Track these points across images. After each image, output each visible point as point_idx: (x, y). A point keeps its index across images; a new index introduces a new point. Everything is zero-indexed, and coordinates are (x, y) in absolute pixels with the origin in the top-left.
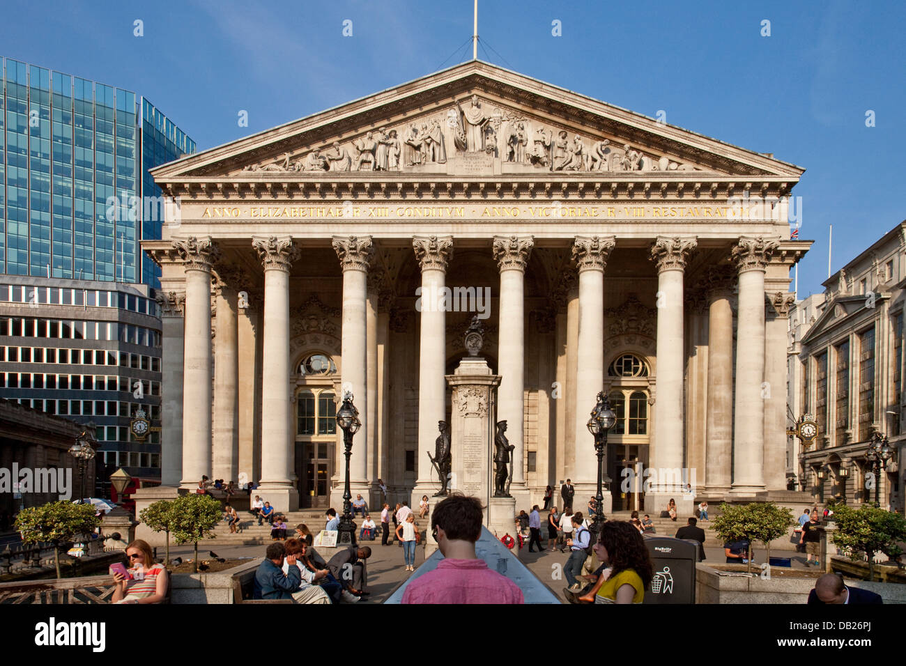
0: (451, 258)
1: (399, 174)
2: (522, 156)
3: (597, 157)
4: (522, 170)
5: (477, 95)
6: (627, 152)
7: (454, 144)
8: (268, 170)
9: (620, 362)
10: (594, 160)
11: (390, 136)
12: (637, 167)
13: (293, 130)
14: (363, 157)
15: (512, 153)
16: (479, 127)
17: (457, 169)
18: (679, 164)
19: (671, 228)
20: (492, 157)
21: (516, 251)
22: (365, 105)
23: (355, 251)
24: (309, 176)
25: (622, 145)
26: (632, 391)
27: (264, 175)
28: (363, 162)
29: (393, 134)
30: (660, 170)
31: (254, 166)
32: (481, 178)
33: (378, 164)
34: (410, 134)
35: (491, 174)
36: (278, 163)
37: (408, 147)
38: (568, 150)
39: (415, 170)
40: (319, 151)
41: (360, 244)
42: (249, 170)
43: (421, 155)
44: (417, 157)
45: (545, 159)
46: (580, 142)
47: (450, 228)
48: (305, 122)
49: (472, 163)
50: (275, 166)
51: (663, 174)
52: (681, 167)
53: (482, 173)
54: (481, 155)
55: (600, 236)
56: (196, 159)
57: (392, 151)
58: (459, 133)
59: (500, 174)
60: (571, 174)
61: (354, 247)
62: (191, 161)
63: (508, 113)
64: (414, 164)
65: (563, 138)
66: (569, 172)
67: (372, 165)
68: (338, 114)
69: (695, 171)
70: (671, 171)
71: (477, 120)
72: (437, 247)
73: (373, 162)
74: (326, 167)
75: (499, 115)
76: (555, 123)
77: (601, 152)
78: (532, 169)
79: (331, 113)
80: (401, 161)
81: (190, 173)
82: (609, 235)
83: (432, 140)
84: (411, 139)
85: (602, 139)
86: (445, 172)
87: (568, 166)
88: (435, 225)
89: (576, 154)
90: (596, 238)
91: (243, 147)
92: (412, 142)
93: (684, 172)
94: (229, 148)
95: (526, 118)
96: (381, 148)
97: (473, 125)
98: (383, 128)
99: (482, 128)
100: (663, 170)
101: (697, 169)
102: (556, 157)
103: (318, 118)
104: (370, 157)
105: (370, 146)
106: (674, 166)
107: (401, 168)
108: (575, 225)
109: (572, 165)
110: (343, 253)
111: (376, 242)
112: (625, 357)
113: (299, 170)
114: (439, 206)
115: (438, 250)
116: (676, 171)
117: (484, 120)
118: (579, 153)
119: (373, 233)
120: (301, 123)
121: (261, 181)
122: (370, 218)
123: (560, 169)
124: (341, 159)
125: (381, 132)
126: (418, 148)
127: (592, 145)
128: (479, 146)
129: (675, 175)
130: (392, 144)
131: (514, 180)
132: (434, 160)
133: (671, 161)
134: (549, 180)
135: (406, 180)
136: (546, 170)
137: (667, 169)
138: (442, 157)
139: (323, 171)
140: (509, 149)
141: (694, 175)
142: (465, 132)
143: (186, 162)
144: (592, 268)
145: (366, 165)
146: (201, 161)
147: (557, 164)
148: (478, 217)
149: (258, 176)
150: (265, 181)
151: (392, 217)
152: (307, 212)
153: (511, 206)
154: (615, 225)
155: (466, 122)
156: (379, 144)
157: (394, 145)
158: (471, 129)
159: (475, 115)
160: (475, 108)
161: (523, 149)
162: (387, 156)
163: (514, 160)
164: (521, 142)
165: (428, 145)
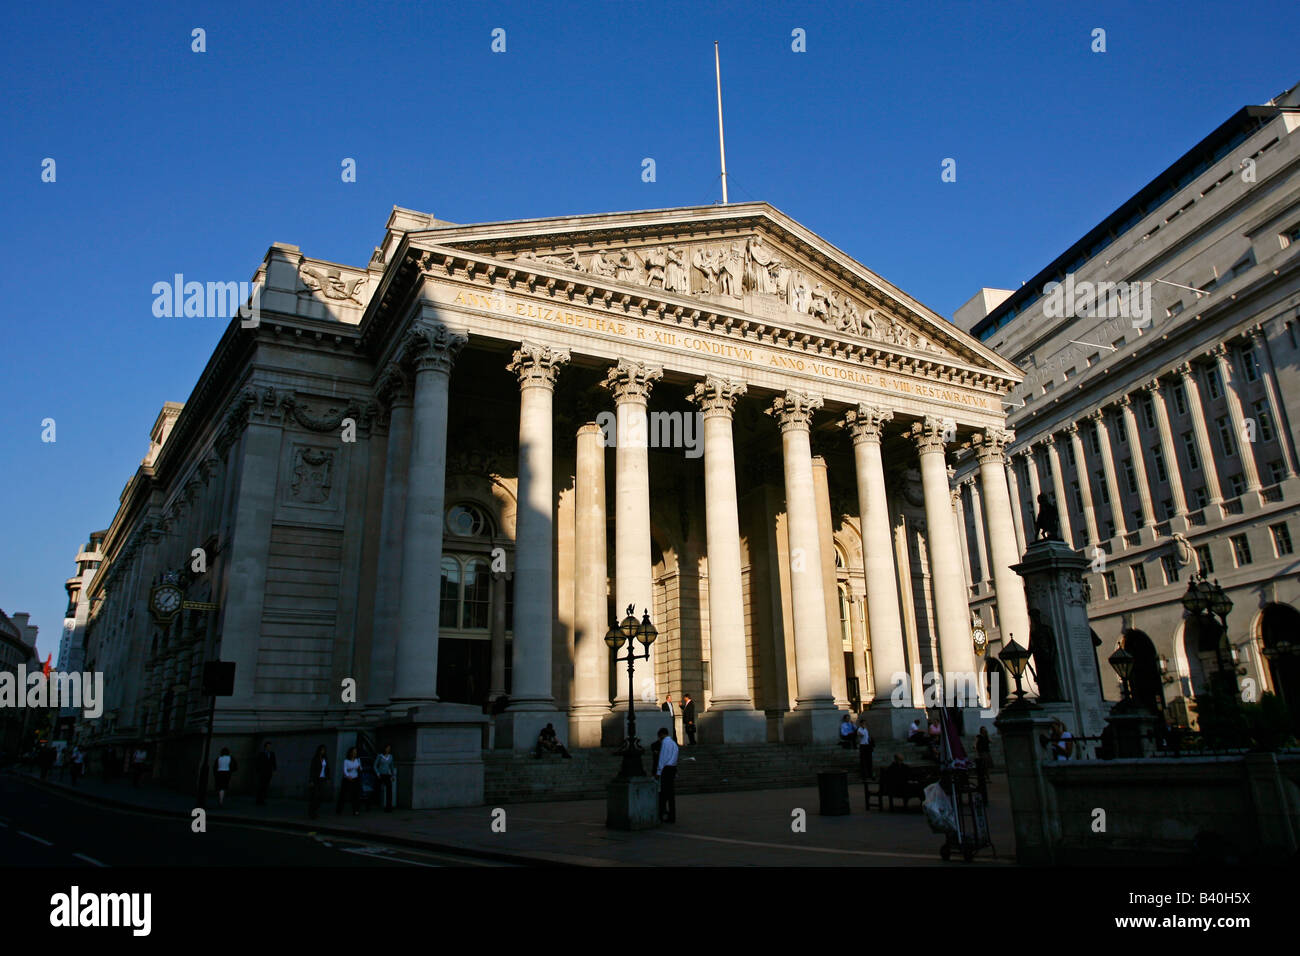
0: (740, 407)
2: (805, 309)
3: (871, 324)
4: (809, 322)
6: (892, 325)
7: (741, 280)
8: (549, 262)
10: (868, 327)
12: (903, 341)
13: (583, 224)
14: (655, 272)
15: (799, 303)
16: (766, 269)
17: (756, 309)
18: (934, 345)
20: (784, 303)
21: (806, 409)
22: (661, 218)
23: (641, 380)
24: (599, 280)
25: (885, 318)
27: (545, 267)
28: (655, 278)
30: (920, 348)
31: (533, 255)
33: (670, 284)
34: (699, 260)
35: (784, 320)
37: (697, 272)
38: (844, 312)
41: (648, 373)
42: (527, 257)
43: (709, 284)
45: (828, 317)
47: (740, 372)
48: (598, 219)
49: (767, 305)
50: (557, 260)
52: (938, 350)
53: (779, 319)
54: (774, 298)
55: (878, 406)
56: (468, 230)
57: (681, 273)
59: (792, 322)
61: (641, 374)
62: (461, 231)
63: (787, 260)
64: (704, 292)
65: (835, 298)
66: (851, 335)
67: (665, 284)
70: (931, 353)
71: (765, 261)
72: (729, 391)
73: (666, 280)
74: (616, 274)
75: (781, 261)
76: (827, 281)
77: (874, 321)
80: (690, 284)
81: (458, 245)
82: (888, 407)
83: (726, 271)
84: (703, 265)
86: (741, 309)
87: (850, 327)
88: (726, 365)
90: (876, 408)
91: (527, 229)
92: (705, 268)
93: (941, 355)
94: (509, 227)
95: (802, 269)
96: (672, 267)
97: (760, 265)
98: (671, 246)
99: (769, 271)
101: (949, 354)
104: (662, 275)
105: (661, 262)
106: (932, 348)
107: (690, 293)
108: (856, 390)
110: (626, 380)
113: (585, 271)
114: (730, 344)
115: (731, 395)
116: (936, 353)
117: (771, 263)
118: (853, 317)
119: (665, 363)
120: (593, 220)
121: (542, 274)
122: (656, 343)
123: (844, 329)
124: (632, 270)
126: (707, 275)
127: (860, 311)
128: (769, 288)
129: (935, 356)
131: (806, 332)
132: (728, 292)
133: (928, 343)
134: (835, 338)
136: (831, 327)
138: (737, 292)
139: (614, 278)
140: (797, 298)
142: (755, 270)
143: (454, 231)
144: (871, 439)
145: (657, 283)
146: (473, 234)
147: (840, 324)
148: (765, 364)
149: (539, 267)
150: (549, 275)
151: (679, 346)
152: (585, 321)
153: (797, 358)
154: (889, 397)
155: (752, 260)
156: (672, 261)
157: (683, 267)
158: (758, 269)
159: (762, 256)
160: (759, 248)
161: (805, 301)
162: (677, 277)
163: (800, 312)
164: (803, 293)
165: (717, 275)
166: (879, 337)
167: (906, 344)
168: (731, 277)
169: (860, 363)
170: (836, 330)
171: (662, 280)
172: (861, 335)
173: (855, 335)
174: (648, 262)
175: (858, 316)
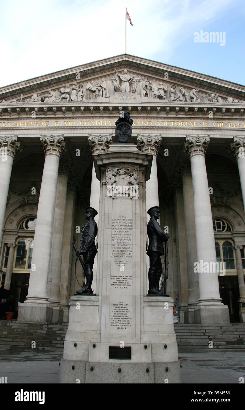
3: (193, 96)
4: (152, 101)
7: (114, 89)
8: (10, 102)
10: (192, 98)
12: (216, 101)
13: (27, 83)
14: (63, 96)
15: (146, 94)
16: (128, 83)
17: (116, 100)
19: (240, 132)
21: (151, 143)
22: (67, 72)
23: (53, 143)
27: (8, 104)
28: (63, 98)
29: (81, 86)
30: (229, 103)
31: (3, 101)
32: (129, 104)
33: (71, 99)
35: (135, 102)
37: (89, 91)
38: (177, 93)
40: (41, 95)
41: (56, 139)
42: (1, 103)
43: (96, 96)
44: (94, 96)
45: (165, 97)
46: (184, 90)
47: (111, 131)
49: (124, 97)
50: (14, 101)
51: (231, 104)
52: (240, 102)
53: (130, 102)
55: (200, 136)
57: (80, 93)
58: (117, 85)
59: (140, 102)
61: (52, 140)
63: (143, 78)
64: (91, 99)
65: (174, 89)
67: (68, 99)
68: (52, 76)
70: (235, 103)
72: (102, 140)
74: (42, 100)
75: (139, 78)
76: (169, 82)
79: (48, 76)
82: (206, 136)
83: (102, 88)
88: (102, 129)
89: (182, 95)
90: (198, 137)
92: (91, 89)
93: (242, 104)
95: (153, 80)
96: (74, 92)
97: (125, 81)
98: (75, 83)
99: (129, 83)
102: (171, 97)
103: (41, 78)
104: (67, 96)
106: (236, 101)
108: (185, 130)
109: (180, 99)
110: (46, 144)
111: (67, 139)
114: (105, 120)
115: (104, 143)
117: (130, 79)
118: (184, 95)
119: (65, 134)
121: (5, 107)
122: (64, 126)
123: (174, 101)
124: (51, 97)
125: (74, 85)
126: (94, 92)
128: (128, 89)
130: (80, 90)
132: (102, 96)
135: (87, 105)
137: (233, 103)
138: (107, 95)
139: (41, 102)
140: (145, 92)
142: (121, 85)
144: (198, 153)
145: (64, 100)
150: (9, 107)
151: (77, 125)
152: (29, 123)
153: (147, 120)
154: (209, 131)
155: (121, 81)
156: (73, 89)
157: (81, 91)
158: (123, 83)
159: (126, 77)
160: (126, 75)
161: (152, 93)
162: (77, 96)
163: (148, 97)
164: (151, 90)
165: (99, 91)
166: (199, 101)
167: (218, 102)
168: (105, 89)
169: (188, 116)
170: (168, 102)
171: (67, 98)
172: (187, 101)
173: (181, 102)
174: (61, 92)
175: (186, 94)
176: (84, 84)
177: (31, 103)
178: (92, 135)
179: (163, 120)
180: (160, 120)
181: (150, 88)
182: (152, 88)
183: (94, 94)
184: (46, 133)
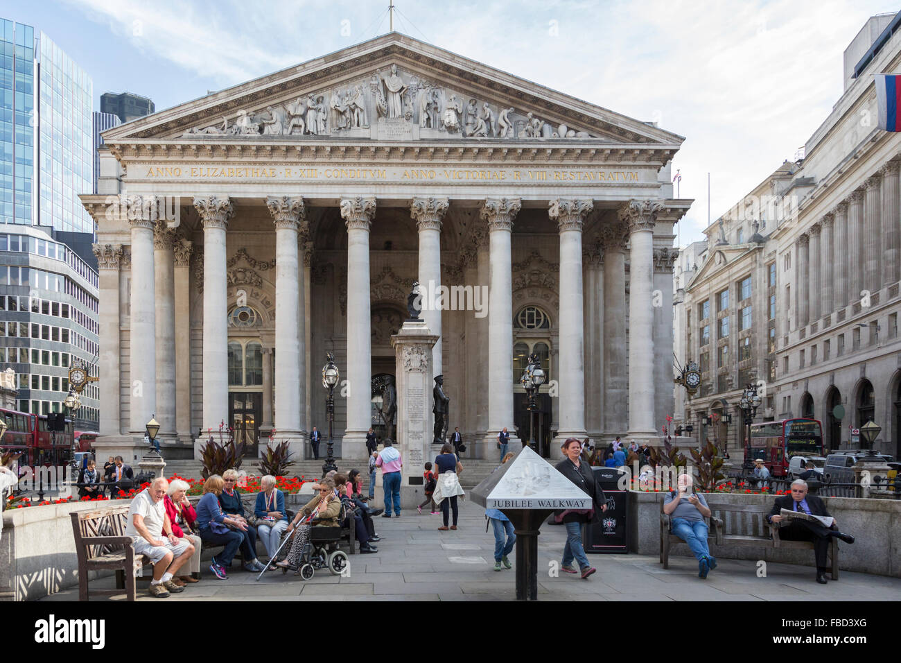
0: (374, 217)
1: (327, 138)
2: (437, 122)
3: (503, 124)
4: (437, 135)
5: (396, 64)
6: (530, 120)
7: (376, 110)
8: (207, 133)
9: (523, 315)
10: (502, 127)
11: (318, 101)
12: (539, 134)
13: (231, 95)
14: (295, 121)
16: (398, 95)
17: (381, 133)
18: (577, 131)
19: (569, 191)
20: (411, 123)
21: (433, 212)
22: (296, 72)
23: (288, 211)
24: (245, 139)
25: (525, 113)
26: (536, 342)
27: (205, 137)
28: (295, 126)
29: (321, 100)
30: (559, 137)
31: (195, 129)
32: (401, 143)
33: (308, 128)
34: (336, 101)
35: (410, 139)
36: (216, 126)
37: (334, 112)
38: (478, 117)
39: (342, 134)
40: (254, 115)
41: (292, 204)
42: (190, 133)
43: (347, 121)
44: (343, 122)
45: (457, 127)
46: (489, 110)
47: (373, 189)
49: (393, 129)
50: (213, 129)
51: (563, 140)
52: (579, 134)
53: (402, 138)
54: (400, 120)
55: (508, 198)
56: (143, 122)
57: (321, 116)
58: (381, 100)
59: (418, 139)
60: (481, 140)
61: (286, 206)
63: (424, 81)
64: (340, 128)
65: (473, 105)
66: (479, 138)
67: (303, 129)
68: (270, 81)
69: (590, 138)
70: (569, 139)
71: (397, 87)
72: (362, 207)
73: (303, 126)
74: (261, 130)
75: (416, 83)
76: (466, 92)
77: (507, 120)
78: (447, 135)
80: (328, 125)
81: (135, 136)
82: (516, 197)
83: (357, 107)
84: (338, 105)
85: (507, 107)
86: (368, 137)
87: (478, 132)
88: (360, 186)
89: (485, 121)
90: (504, 200)
91: (185, 110)
92: (338, 108)
93: (581, 139)
94: (172, 112)
96: (311, 114)
97: (393, 92)
98: (311, 95)
99: (401, 96)
100: (562, 137)
101: (592, 136)
102: (467, 124)
103: (253, 84)
104: (301, 122)
105: (300, 111)
106: (572, 133)
107: (329, 132)
108: (486, 187)
109: (482, 131)
110: (276, 212)
111: (306, 201)
112: (528, 309)
113: (236, 133)
114: (363, 168)
115: (363, 210)
116: (574, 139)
117: (403, 88)
118: (488, 121)
119: (304, 193)
121: (201, 143)
122: (301, 179)
123: (472, 135)
124: (274, 123)
125: (310, 98)
126: (345, 111)
127: (499, 112)
128: (399, 112)
129: (573, 142)
130: (320, 109)
131: (431, 145)
132: (358, 125)
133: (569, 129)
134: (462, 146)
135: (334, 144)
136: (460, 136)
137: (565, 136)
138: (366, 123)
139: (259, 134)
140: (426, 116)
141: (589, 142)
142: (386, 99)
143: (133, 125)
144: (501, 228)
145: (297, 129)
146: (147, 124)
147: (469, 130)
148: (398, 179)
149: (198, 139)
150: (205, 143)
151: (321, 178)
152: (243, 173)
153: (428, 169)
154: (521, 188)
155: (386, 90)
156: (308, 109)
157: (322, 110)
158: (391, 97)
159: (394, 83)
160: (394, 76)
161: (438, 115)
162: (316, 121)
163: (430, 127)
164: (436, 109)
165: (353, 111)
166: (511, 134)
167: (542, 135)
168: (362, 110)
169: (491, 162)
170: (462, 138)
171: (300, 126)
172: (493, 136)
173: (482, 138)
174: (289, 114)
175: (493, 119)
176: (325, 94)
177: (242, 135)
178: (345, 198)
179: (452, 169)
180: (448, 169)
181: (435, 106)
182: (439, 105)
183: (343, 117)
184: (275, 191)
